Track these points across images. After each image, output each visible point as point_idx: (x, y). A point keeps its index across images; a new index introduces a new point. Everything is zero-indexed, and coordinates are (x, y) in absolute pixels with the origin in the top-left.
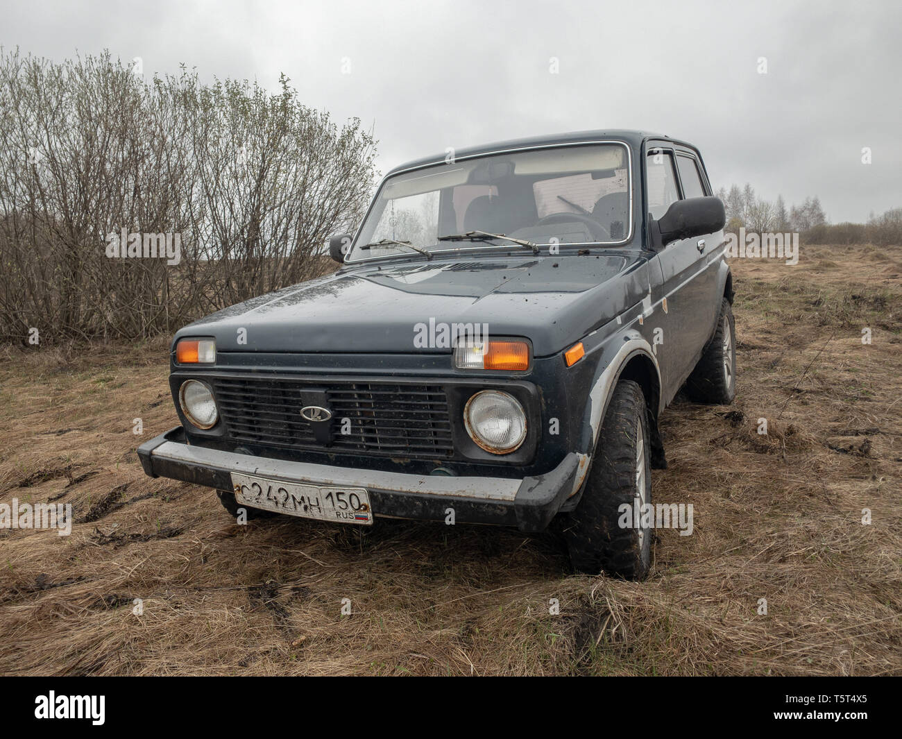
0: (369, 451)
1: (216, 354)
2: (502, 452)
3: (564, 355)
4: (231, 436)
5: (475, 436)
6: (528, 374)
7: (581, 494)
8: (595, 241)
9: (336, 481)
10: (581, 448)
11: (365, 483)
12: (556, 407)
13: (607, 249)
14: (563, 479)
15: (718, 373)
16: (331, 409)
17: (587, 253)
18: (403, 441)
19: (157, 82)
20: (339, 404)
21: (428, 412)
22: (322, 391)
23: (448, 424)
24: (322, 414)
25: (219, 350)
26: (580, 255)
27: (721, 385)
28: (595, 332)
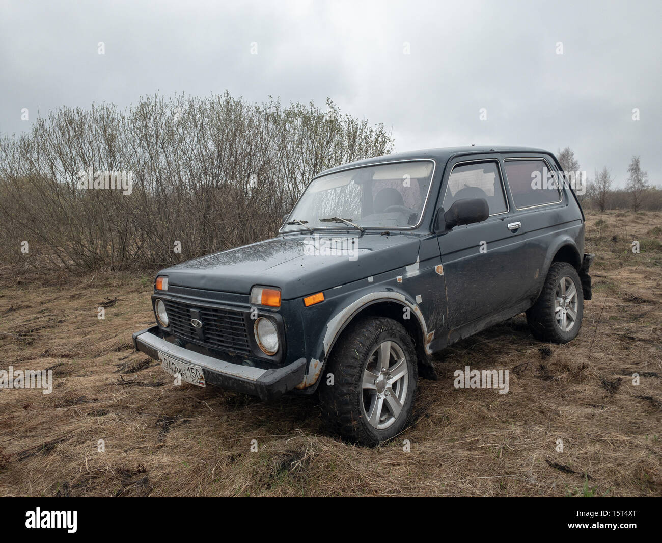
0: (219, 347)
1: (168, 287)
2: (271, 354)
3: (303, 300)
4: (173, 332)
5: (260, 344)
6: (279, 309)
7: (318, 384)
8: (398, 226)
9: (193, 361)
10: (315, 356)
11: (203, 364)
12: (293, 330)
13: (402, 232)
14: (286, 372)
15: (547, 319)
16: (202, 321)
17: (388, 234)
18: (230, 343)
19: (258, 108)
20: (208, 319)
21: (242, 327)
22: (197, 311)
23: (246, 335)
24: (198, 323)
25: (170, 284)
26: (382, 235)
27: (552, 328)
28: (341, 286)
